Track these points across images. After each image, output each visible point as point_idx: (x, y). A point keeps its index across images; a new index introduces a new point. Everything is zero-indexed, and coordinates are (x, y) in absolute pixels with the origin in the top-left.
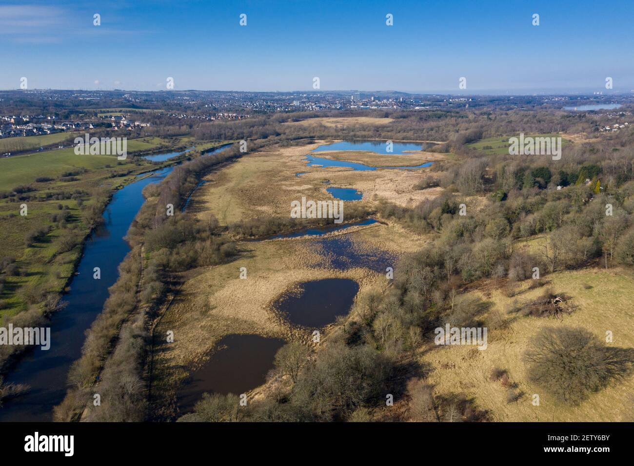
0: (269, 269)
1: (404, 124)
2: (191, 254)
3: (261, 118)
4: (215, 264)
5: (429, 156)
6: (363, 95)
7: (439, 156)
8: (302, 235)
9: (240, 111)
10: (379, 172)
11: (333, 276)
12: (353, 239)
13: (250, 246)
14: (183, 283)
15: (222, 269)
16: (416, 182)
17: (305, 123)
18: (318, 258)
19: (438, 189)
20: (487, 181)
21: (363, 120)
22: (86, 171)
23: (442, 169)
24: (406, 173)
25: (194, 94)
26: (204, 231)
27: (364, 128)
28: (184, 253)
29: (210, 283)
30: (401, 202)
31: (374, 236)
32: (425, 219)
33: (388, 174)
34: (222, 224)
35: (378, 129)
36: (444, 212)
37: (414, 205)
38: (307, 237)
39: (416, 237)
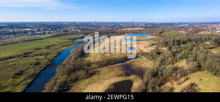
0: (104, 79)
1: (146, 29)
2: (76, 76)
3: (112, 28)
4: (85, 79)
5: (152, 37)
6: (137, 23)
7: (154, 37)
8: (117, 63)
9: (107, 27)
10: (140, 42)
11: (125, 79)
12: (132, 64)
13: (100, 69)
14: (70, 89)
15: (87, 81)
16: (149, 44)
17: (123, 29)
18: (121, 72)
19: (155, 46)
20: (166, 43)
21: (137, 28)
22: (55, 45)
23: (155, 40)
24: (146, 42)
25: (96, 23)
26: (85, 65)
27: (137, 30)
28: (73, 76)
29: (81, 88)
30: (146, 51)
31: (139, 62)
32: (152, 56)
33: (142, 42)
34: (92, 62)
35: (140, 30)
36: (157, 54)
37: (149, 51)
38: (119, 64)
39: (150, 62)
